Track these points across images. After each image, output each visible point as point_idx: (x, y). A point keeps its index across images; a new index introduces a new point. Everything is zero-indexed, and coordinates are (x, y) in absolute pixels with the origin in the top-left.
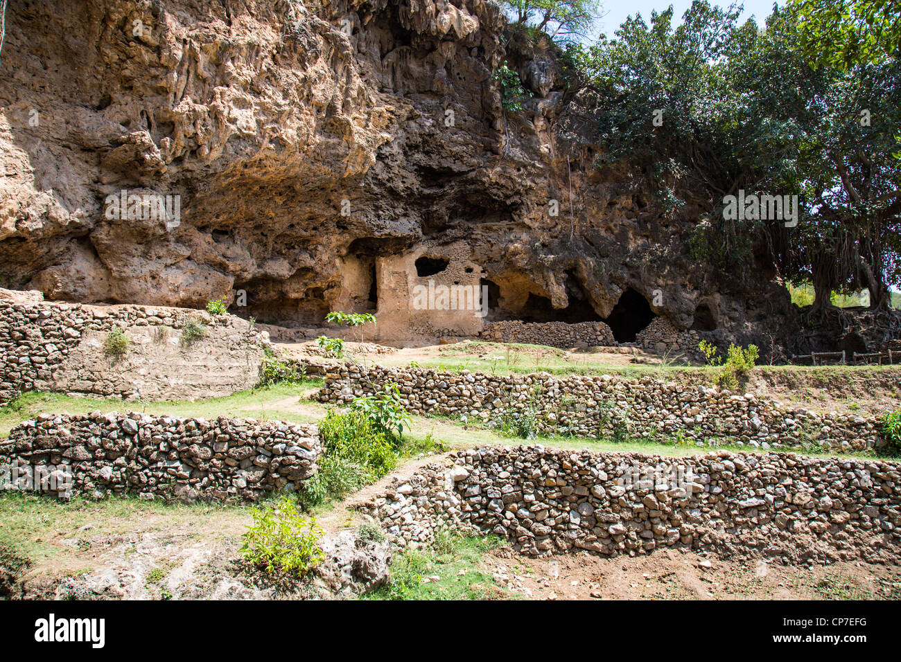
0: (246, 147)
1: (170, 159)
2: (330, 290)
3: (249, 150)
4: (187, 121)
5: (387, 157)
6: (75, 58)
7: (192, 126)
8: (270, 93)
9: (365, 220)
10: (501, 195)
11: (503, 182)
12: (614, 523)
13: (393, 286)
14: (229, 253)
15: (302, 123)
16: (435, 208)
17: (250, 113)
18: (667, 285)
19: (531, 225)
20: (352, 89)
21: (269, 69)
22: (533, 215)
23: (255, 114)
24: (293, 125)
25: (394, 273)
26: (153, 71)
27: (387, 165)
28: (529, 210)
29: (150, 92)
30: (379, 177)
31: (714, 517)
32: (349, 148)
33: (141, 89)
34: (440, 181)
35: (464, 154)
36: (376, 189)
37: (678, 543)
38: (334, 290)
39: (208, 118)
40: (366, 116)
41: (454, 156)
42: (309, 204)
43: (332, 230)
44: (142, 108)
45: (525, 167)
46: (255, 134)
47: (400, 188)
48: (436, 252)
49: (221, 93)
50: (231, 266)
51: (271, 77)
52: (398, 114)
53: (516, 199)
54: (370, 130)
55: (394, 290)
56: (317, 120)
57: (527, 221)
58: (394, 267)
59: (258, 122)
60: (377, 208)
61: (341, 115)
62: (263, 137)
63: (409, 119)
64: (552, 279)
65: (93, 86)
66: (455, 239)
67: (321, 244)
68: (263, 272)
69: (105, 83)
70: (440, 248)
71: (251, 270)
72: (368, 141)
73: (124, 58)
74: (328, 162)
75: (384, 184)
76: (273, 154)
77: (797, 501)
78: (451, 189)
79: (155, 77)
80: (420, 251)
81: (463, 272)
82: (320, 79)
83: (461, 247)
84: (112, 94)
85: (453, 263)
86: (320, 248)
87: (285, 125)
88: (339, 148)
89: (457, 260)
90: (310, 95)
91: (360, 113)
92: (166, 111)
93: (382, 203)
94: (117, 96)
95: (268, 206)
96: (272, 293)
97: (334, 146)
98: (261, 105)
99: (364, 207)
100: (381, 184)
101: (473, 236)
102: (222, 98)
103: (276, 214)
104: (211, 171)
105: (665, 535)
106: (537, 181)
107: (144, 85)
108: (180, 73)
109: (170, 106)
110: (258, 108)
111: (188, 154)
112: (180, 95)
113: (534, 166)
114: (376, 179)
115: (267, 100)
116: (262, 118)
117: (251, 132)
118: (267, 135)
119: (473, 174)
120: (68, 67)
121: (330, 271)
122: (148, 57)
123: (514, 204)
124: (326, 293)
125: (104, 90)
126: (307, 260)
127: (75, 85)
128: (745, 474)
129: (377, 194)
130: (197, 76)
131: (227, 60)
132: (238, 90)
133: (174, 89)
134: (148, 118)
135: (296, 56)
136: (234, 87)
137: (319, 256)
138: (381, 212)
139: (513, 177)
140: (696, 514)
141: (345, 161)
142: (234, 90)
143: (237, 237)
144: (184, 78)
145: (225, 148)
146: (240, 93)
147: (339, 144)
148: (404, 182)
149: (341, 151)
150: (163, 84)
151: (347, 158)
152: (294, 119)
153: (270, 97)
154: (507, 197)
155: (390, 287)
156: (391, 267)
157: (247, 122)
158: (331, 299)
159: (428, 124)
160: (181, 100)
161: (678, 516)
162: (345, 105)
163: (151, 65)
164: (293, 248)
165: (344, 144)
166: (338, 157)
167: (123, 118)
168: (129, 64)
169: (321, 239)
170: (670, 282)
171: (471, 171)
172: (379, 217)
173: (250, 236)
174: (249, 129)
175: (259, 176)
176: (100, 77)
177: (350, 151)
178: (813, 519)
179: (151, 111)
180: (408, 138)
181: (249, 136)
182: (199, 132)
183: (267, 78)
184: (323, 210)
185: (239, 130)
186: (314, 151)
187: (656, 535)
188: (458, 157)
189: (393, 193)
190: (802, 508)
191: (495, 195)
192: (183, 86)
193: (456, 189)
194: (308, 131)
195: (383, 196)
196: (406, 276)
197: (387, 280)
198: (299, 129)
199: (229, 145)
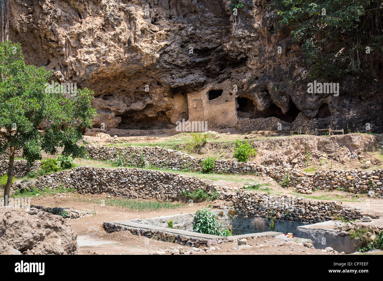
0: (94, 68)
1: (68, 79)
2: (169, 111)
3: (95, 68)
4: (69, 65)
5: (169, 52)
6: (36, 51)
7: (71, 66)
8: (100, 45)
9: (166, 81)
10: (234, 55)
11: (232, 49)
12: (95, 185)
13: (195, 106)
14: (111, 104)
15: (115, 53)
16: (209, 66)
17: (93, 55)
18: (301, 95)
19: (252, 68)
20: (137, 31)
21: (97, 36)
22: (252, 63)
23: (95, 55)
24: (111, 55)
25: (195, 100)
26: (58, 50)
27: (170, 55)
28: (251, 60)
29: (59, 56)
30: (167, 61)
31: (115, 185)
32: (142, 55)
33: (57, 56)
34: (208, 53)
35: (214, 39)
36: (168, 66)
37: (107, 191)
38: (171, 111)
39: (76, 62)
40: (151, 38)
41: (208, 41)
42: (139, 79)
43: (155, 86)
44: (58, 62)
45: (244, 38)
46: (96, 62)
47: (180, 64)
48: (217, 87)
49: (80, 52)
50: (112, 109)
51: (99, 39)
52: (172, 30)
53: (242, 56)
54: (154, 44)
55: (196, 108)
56: (124, 48)
57: (250, 66)
58: (195, 97)
59: (97, 57)
60: (172, 74)
61: (133, 44)
62: (100, 62)
63: (179, 30)
64: (256, 96)
65: (44, 58)
66: (224, 79)
67: (153, 93)
68: (130, 108)
69: (47, 56)
70: (218, 84)
71: (123, 108)
72: (152, 50)
73: (49, 47)
74: (135, 63)
75: (172, 64)
76: (106, 68)
77: (133, 181)
78: (213, 56)
79: (59, 51)
80: (209, 87)
81: (229, 96)
82: (123, 31)
83: (227, 82)
84: (49, 59)
85: (224, 91)
86: (153, 95)
87: (109, 56)
88: (137, 57)
89: (226, 89)
90: (119, 40)
91: (148, 38)
92: (64, 62)
93: (173, 71)
94: (51, 60)
95: (122, 83)
96: (141, 116)
97: (135, 56)
98: (97, 51)
99: (165, 75)
100: (169, 64)
101: (231, 77)
102: (80, 53)
103: (127, 85)
104: (83, 80)
105: (104, 189)
106: (254, 43)
107: (57, 54)
108: (66, 48)
109: (65, 60)
110: (96, 52)
111: (73, 76)
112: (67, 56)
113: (250, 36)
114: (166, 62)
115: (99, 48)
116: (98, 56)
117: (94, 62)
118: (101, 61)
119: (220, 47)
120: (35, 54)
121: (162, 104)
122: (54, 45)
123: (242, 59)
124: (167, 113)
125: (47, 58)
126: (149, 101)
127: (38, 59)
128: (123, 173)
129: (169, 69)
130: (72, 47)
131: (81, 38)
132: (87, 48)
133: (65, 54)
134: (60, 66)
135: (110, 26)
136: (85, 47)
137: (153, 98)
138: (174, 76)
139: (237, 45)
140: (111, 184)
141: (142, 60)
142: (85, 49)
143: (115, 96)
144: (67, 49)
145: (85, 71)
146: (87, 49)
147: (137, 55)
148: (181, 60)
149: (138, 57)
150: (61, 53)
151: (143, 60)
152: (112, 52)
153: (100, 47)
154: (237, 56)
155: (194, 107)
156: (193, 98)
157: (92, 59)
158: (170, 115)
159: (190, 30)
160: (68, 57)
161: (107, 184)
162: (135, 39)
163: (57, 48)
164: (144, 96)
165: (139, 54)
166: (139, 60)
167: (53, 67)
168: (51, 49)
169: (152, 91)
170: (302, 93)
171: (218, 46)
172: (173, 78)
173: (122, 95)
174: (93, 61)
175: (105, 76)
176: (45, 55)
177: (143, 56)
178: (136, 187)
179: (60, 63)
180: (182, 39)
181: (94, 64)
182: (74, 68)
183: (98, 39)
184: (147, 79)
185: (89, 63)
186: (126, 61)
187: (103, 189)
188: (209, 41)
189: (177, 66)
190: (134, 183)
191: (232, 56)
192: (68, 52)
193: (215, 55)
194: (119, 55)
195: (173, 68)
196: (202, 101)
197: (192, 104)
198: (115, 55)
199: (87, 69)
